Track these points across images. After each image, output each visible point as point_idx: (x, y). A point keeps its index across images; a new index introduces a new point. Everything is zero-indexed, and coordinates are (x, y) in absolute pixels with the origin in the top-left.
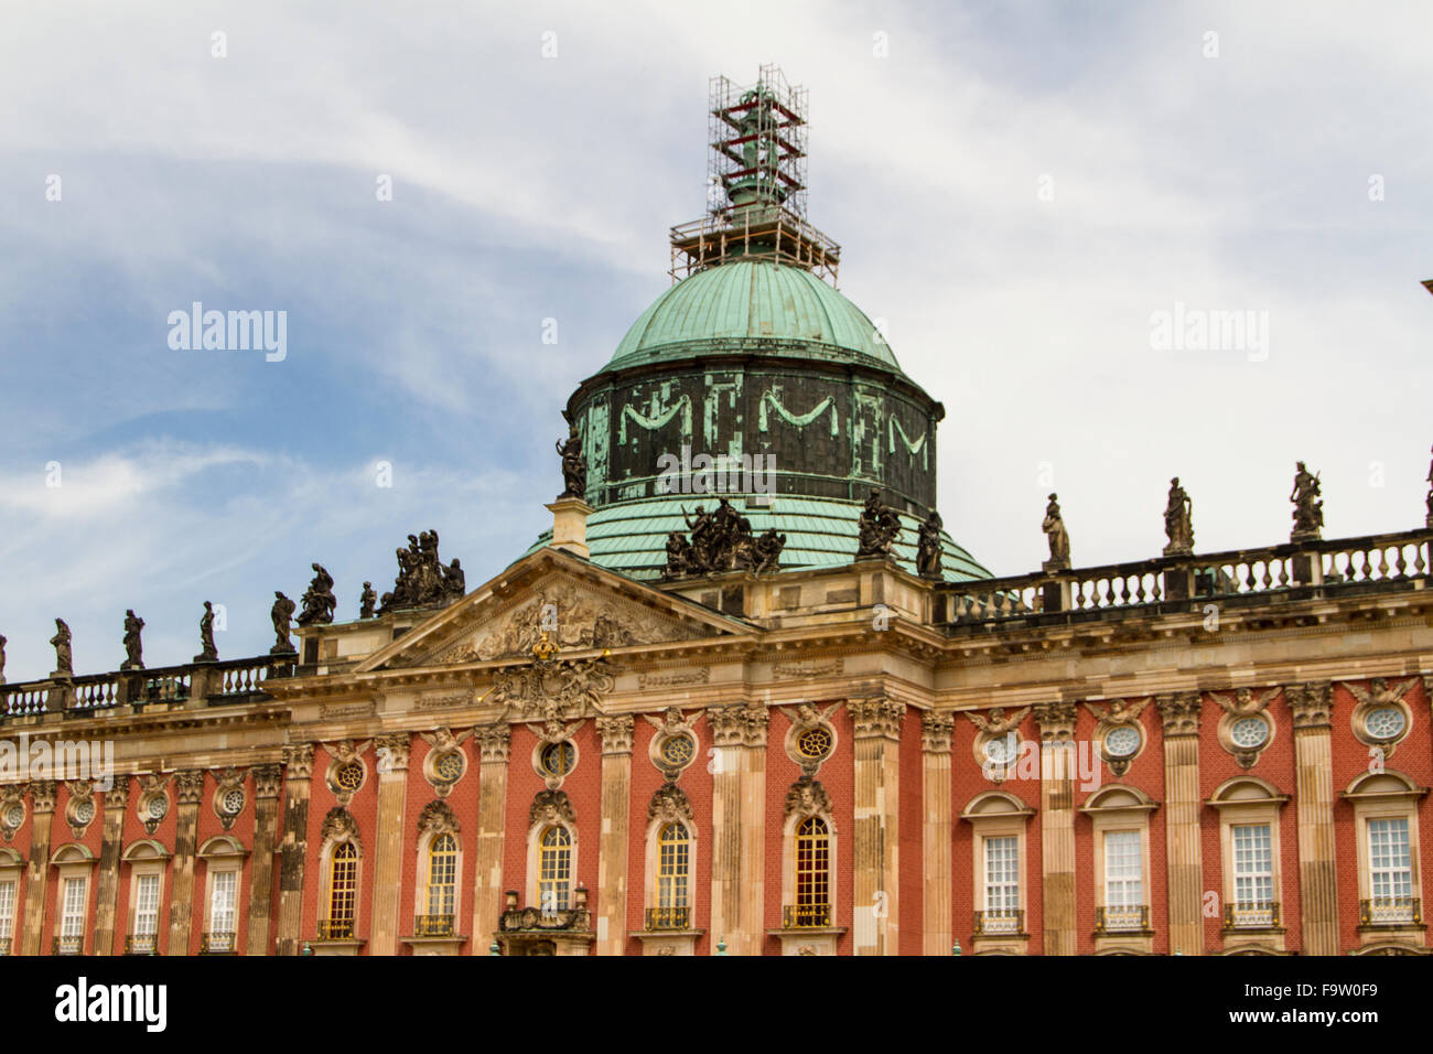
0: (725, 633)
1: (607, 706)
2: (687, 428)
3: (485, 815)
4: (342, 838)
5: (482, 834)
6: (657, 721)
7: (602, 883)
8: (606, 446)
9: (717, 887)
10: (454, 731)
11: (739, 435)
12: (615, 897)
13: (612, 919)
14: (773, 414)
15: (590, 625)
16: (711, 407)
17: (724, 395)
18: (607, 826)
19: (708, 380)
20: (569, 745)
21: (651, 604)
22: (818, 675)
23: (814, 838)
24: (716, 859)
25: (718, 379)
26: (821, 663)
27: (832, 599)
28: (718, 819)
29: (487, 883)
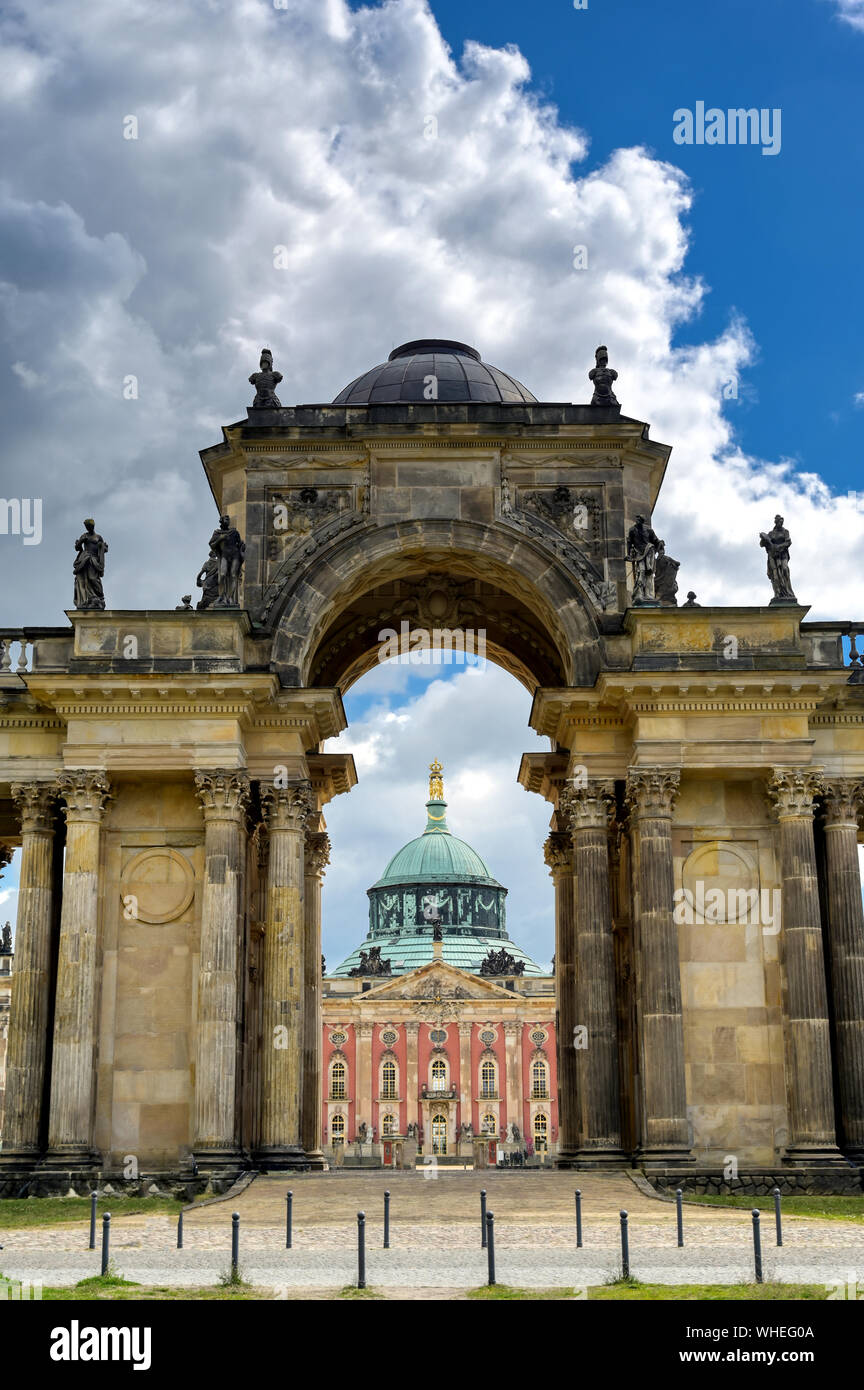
0: (512, 998)
1: (462, 1018)
2: (451, 909)
3: (410, 1056)
4: (339, 1061)
5: (409, 1063)
6: (481, 1025)
7: (462, 1082)
8: (415, 911)
9: (508, 1085)
10: (393, 1024)
11: (470, 913)
12: (468, 1086)
13: (466, 1095)
14: (480, 906)
15: (453, 989)
16: (460, 902)
17: (465, 898)
18: (462, 1062)
19: (459, 892)
20: (445, 1034)
21: (480, 984)
22: (542, 1013)
23: (539, 1068)
24: (508, 1074)
25: (463, 892)
26: (543, 1009)
27: (544, 987)
28: (508, 1061)
29: (412, 1080)
